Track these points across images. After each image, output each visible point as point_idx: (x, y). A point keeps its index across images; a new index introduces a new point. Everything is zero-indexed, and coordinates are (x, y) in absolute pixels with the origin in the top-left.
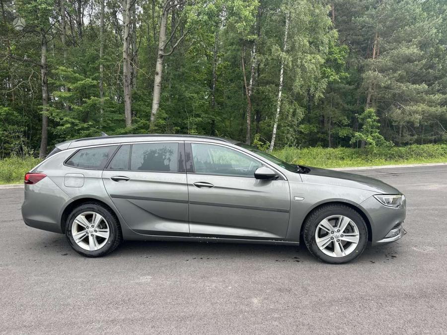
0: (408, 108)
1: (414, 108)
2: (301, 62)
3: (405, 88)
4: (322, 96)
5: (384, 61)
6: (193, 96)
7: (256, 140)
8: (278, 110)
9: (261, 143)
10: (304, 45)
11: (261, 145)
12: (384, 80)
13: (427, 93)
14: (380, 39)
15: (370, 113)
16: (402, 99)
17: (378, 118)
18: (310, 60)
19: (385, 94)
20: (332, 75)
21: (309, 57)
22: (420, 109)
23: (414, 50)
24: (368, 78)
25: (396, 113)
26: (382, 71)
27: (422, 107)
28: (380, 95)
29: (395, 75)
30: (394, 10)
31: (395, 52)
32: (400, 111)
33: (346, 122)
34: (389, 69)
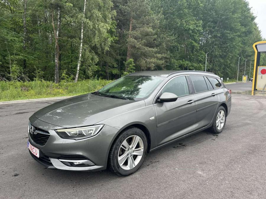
0: (148, 60)
1: (151, 60)
3: (146, 49)
4: (108, 49)
5: (137, 33)
6: (15, 39)
7: (63, 74)
8: (81, 55)
9: (67, 76)
10: (99, 17)
11: (67, 77)
12: (138, 45)
13: (156, 53)
14: (134, 21)
15: (131, 61)
16: (145, 55)
17: (134, 65)
18: (103, 27)
19: (138, 51)
20: (109, 37)
21: (102, 24)
22: (154, 61)
23: (150, 30)
24: (130, 42)
26: (136, 38)
27: (153, 60)
28: (135, 52)
29: (142, 42)
30: (140, 6)
31: (142, 29)
32: (144, 62)
33: (116, 66)
34: (140, 38)
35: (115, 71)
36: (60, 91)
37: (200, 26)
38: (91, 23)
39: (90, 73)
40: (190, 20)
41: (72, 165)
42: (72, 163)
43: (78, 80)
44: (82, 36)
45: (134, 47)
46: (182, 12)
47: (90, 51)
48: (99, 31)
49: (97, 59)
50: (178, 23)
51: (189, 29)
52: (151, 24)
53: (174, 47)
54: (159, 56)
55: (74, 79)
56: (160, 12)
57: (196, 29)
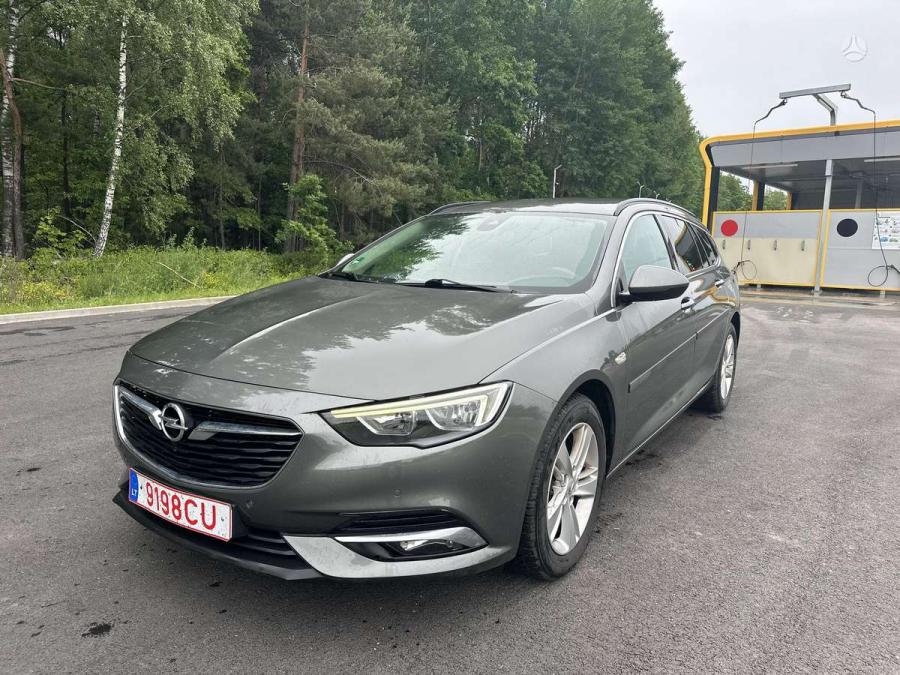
0: (373, 182)
1: (385, 182)
2: (194, 45)
3: (365, 143)
4: (230, 133)
7: (44, 224)
8: (118, 152)
9: (59, 233)
11: (60, 238)
12: (336, 125)
13: (396, 157)
14: (318, 39)
15: (312, 183)
16: (358, 164)
17: (325, 196)
19: (334, 148)
20: (225, 92)
22: (392, 185)
23: (376, 74)
24: (307, 113)
25: (354, 189)
26: (327, 102)
27: (390, 182)
28: (325, 151)
29: (350, 115)
31: (346, 71)
32: (360, 186)
33: (249, 198)
34: (339, 103)
35: (248, 219)
36: (46, 287)
37: (529, 77)
38: (163, 33)
39: (156, 222)
40: (496, 55)
41: (395, 553)
42: (397, 544)
43: (108, 250)
44: (123, 78)
45: (321, 131)
46: (472, 25)
47: (160, 140)
48: (198, 62)
49: (186, 170)
50: (459, 63)
51: (497, 83)
52: (379, 57)
53: (448, 144)
54: (407, 167)
55: (88, 244)
56: (400, 18)
57: (518, 87)
